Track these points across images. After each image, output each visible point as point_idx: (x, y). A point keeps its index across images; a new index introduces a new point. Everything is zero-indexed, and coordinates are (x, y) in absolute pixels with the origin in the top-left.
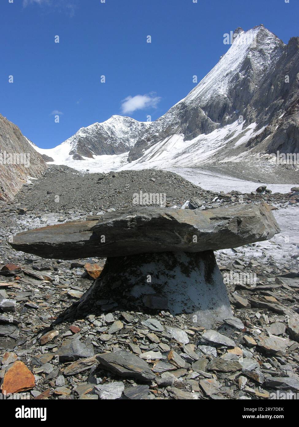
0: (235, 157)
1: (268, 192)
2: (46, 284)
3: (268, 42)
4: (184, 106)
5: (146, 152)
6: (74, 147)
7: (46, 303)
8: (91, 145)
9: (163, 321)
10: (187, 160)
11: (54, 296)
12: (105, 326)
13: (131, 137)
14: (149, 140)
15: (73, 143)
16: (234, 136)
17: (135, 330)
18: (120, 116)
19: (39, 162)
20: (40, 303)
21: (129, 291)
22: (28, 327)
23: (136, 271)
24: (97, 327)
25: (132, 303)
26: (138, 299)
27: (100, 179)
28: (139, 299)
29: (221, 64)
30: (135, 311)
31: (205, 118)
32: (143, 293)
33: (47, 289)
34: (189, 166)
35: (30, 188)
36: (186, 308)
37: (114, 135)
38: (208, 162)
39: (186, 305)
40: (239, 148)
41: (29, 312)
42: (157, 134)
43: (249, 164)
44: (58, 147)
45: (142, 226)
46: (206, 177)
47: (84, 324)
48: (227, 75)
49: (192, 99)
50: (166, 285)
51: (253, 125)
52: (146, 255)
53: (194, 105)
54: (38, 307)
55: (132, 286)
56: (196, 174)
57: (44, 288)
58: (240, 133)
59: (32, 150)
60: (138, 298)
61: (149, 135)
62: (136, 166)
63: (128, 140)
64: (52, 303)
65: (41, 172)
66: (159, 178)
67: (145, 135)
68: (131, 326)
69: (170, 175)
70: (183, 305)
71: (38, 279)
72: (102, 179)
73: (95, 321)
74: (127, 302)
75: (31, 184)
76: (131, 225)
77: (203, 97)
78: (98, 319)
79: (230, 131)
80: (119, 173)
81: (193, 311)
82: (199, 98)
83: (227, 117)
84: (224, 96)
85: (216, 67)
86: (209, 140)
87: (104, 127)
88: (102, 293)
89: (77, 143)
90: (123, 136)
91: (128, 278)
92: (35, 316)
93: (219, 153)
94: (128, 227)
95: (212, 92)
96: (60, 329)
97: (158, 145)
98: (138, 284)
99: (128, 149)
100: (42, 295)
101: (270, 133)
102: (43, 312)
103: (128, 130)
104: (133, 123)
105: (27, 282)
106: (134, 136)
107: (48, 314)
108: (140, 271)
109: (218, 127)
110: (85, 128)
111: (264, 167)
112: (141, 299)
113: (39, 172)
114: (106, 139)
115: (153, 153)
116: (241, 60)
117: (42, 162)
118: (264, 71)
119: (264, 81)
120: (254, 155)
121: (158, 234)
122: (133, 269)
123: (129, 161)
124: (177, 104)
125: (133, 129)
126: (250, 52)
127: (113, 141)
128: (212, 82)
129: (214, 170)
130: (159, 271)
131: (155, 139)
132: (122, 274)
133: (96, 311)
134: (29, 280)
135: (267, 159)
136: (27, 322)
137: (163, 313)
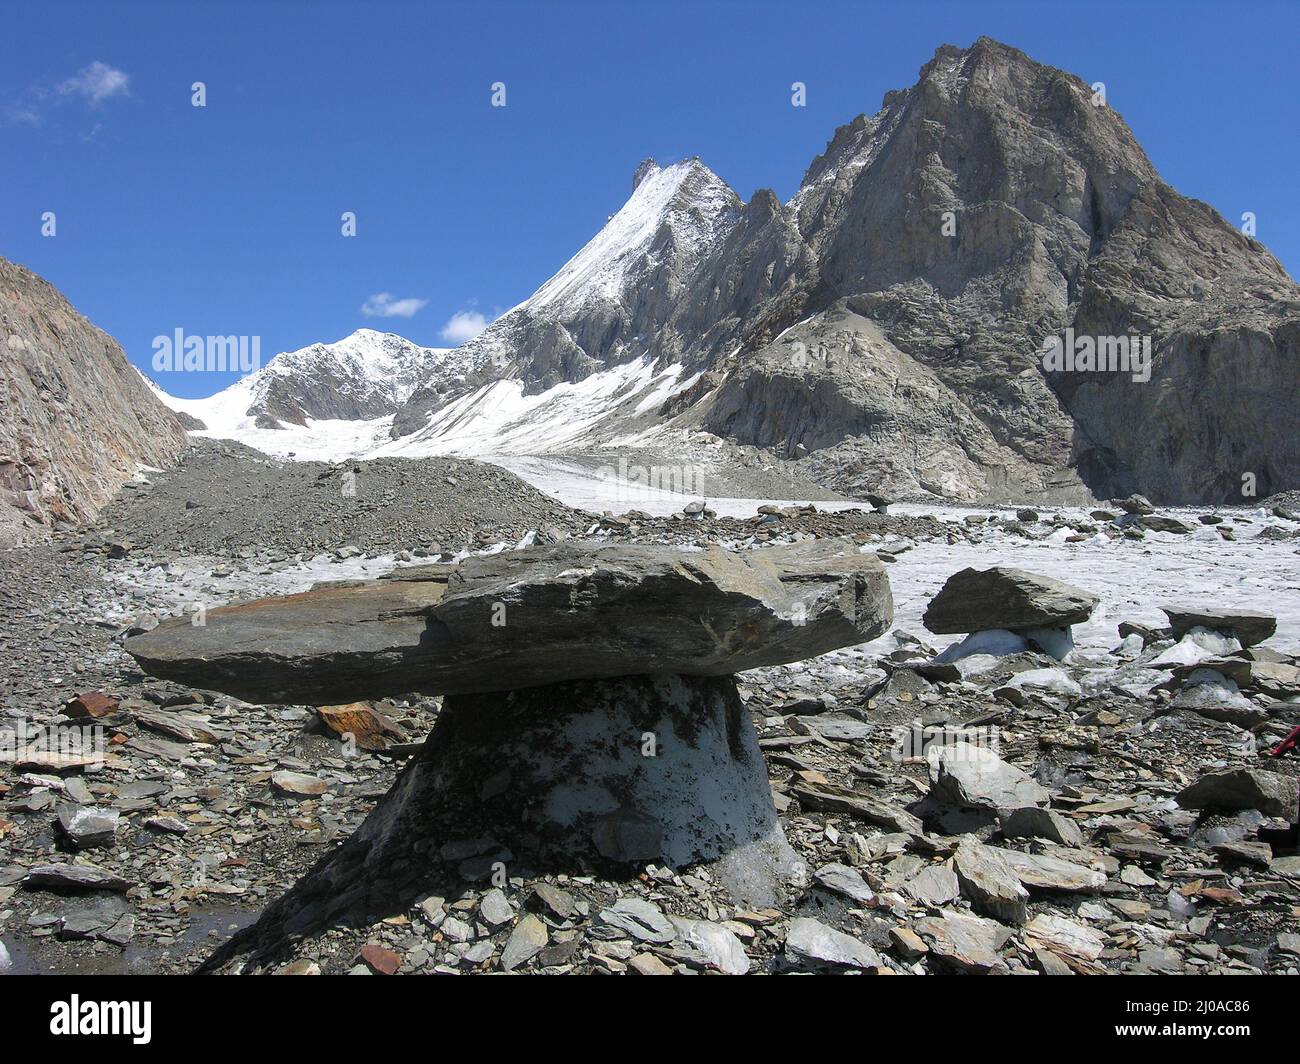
0: (636, 437)
1: (709, 514)
2: (202, 753)
3: (708, 194)
4: (524, 318)
5: (435, 418)
6: (260, 397)
7: (210, 814)
8: (303, 393)
9: (658, 901)
10: (529, 438)
11: (230, 789)
12: (485, 937)
13: (400, 381)
14: (442, 390)
15: (256, 387)
16: (635, 391)
17: (584, 945)
18: (377, 333)
19: (169, 430)
20: (191, 813)
21: (540, 804)
22: (159, 896)
23: (552, 737)
24: (457, 946)
25: (555, 846)
26: (570, 830)
27: (322, 476)
28: (574, 831)
29: (609, 233)
30: (571, 872)
31: (571, 348)
32: (585, 809)
33: (205, 769)
34: (534, 452)
35: (141, 491)
36: (701, 846)
37: (359, 374)
38: (576, 445)
39: (700, 836)
40: (643, 416)
41: (158, 845)
42: (462, 378)
43: (666, 452)
44: (219, 397)
45: (612, 603)
46: (572, 477)
47: (408, 931)
48: (622, 257)
49: (543, 305)
50: (640, 778)
51: (676, 369)
52: (577, 685)
53: (547, 318)
54: (186, 828)
55: (546, 787)
56: (548, 470)
57: (200, 767)
58: (647, 384)
59: (150, 400)
60: (570, 826)
61: (443, 380)
62: (409, 448)
63: (392, 388)
64: (226, 812)
65: (174, 453)
66: (466, 478)
67: (434, 379)
68: (568, 929)
69: (491, 472)
70: (692, 837)
71: (179, 739)
72: (329, 475)
73: (447, 923)
74: (541, 845)
75: (144, 483)
76: (580, 599)
77: (568, 302)
78: (457, 911)
79: (625, 379)
80: (370, 463)
81: (722, 853)
82: (559, 303)
83: (620, 349)
84: (613, 302)
85: (598, 238)
86: (578, 396)
87: (337, 355)
88: (449, 815)
89: (267, 389)
90: (381, 378)
91: (530, 761)
92: (178, 856)
93: (601, 425)
94: (570, 607)
95: (588, 291)
96: (322, 957)
97: (463, 403)
98: (565, 781)
99: (391, 408)
100: (195, 788)
101: (712, 387)
102: (201, 842)
103: (393, 365)
104: (407, 348)
105: (148, 749)
106: (407, 379)
107: (217, 849)
108: (565, 737)
109: (598, 370)
110: (290, 355)
111: (698, 461)
112: (580, 830)
113: (168, 454)
114: (339, 383)
115: (451, 421)
116: (651, 229)
117: (176, 429)
118: (700, 254)
119: (700, 276)
120: (677, 434)
121: (649, 628)
122: (539, 731)
123: (393, 436)
124: (509, 313)
125: (407, 364)
126: (672, 212)
127: (356, 387)
128: (587, 271)
129: (589, 464)
130: (616, 736)
131: (457, 390)
132: (506, 749)
133: (442, 883)
134: (152, 745)
135: (704, 442)
136: (153, 878)
137: (651, 874)
